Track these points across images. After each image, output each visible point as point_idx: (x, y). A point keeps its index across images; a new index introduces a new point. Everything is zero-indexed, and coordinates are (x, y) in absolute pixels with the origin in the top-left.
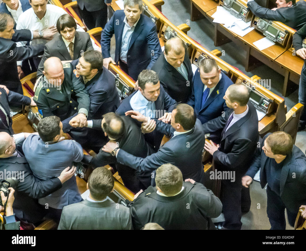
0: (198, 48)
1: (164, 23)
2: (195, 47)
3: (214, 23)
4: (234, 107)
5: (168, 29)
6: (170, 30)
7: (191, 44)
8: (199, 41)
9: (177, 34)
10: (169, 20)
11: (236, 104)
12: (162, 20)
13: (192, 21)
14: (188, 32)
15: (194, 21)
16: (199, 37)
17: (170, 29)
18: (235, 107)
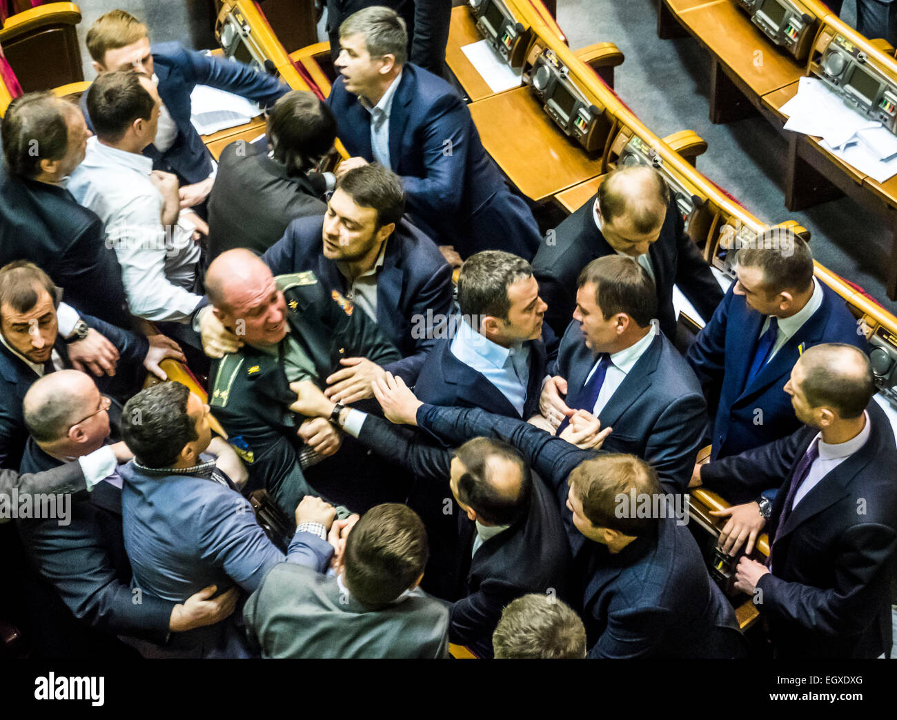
0: (729, 215)
1: (620, 124)
2: (721, 209)
3: (788, 131)
4: (820, 421)
5: (634, 144)
6: (640, 150)
7: (708, 200)
8: (736, 192)
9: (662, 163)
10: (635, 115)
11: (827, 412)
12: (613, 115)
13: (715, 122)
14: (699, 159)
15: (720, 122)
16: (737, 178)
17: (639, 147)
18: (825, 423)
